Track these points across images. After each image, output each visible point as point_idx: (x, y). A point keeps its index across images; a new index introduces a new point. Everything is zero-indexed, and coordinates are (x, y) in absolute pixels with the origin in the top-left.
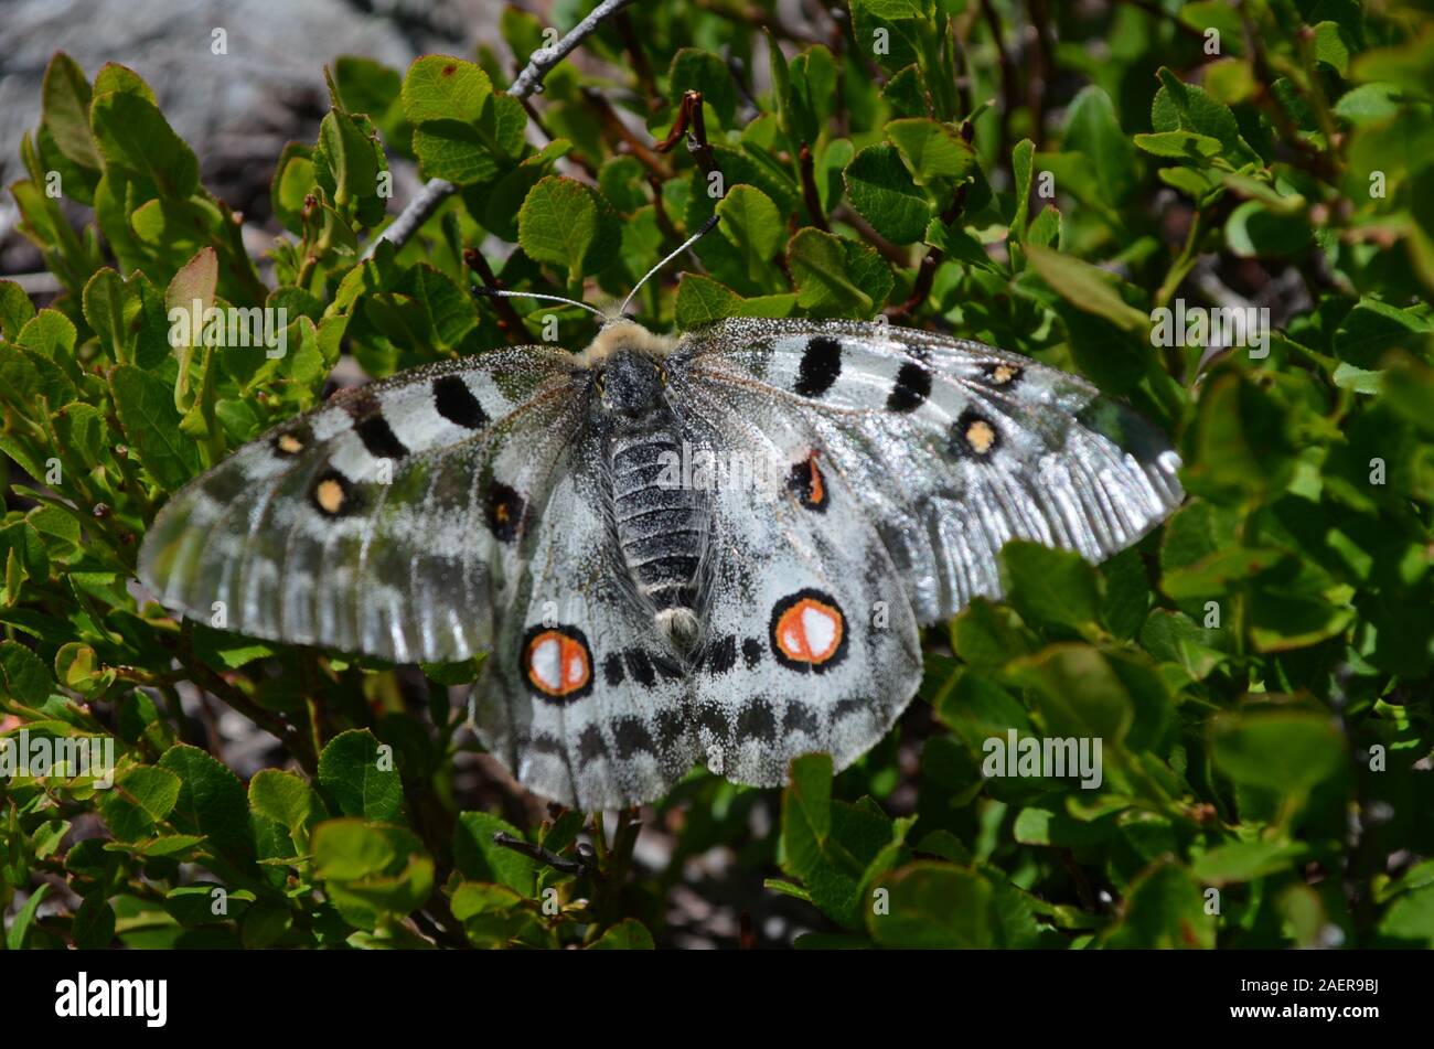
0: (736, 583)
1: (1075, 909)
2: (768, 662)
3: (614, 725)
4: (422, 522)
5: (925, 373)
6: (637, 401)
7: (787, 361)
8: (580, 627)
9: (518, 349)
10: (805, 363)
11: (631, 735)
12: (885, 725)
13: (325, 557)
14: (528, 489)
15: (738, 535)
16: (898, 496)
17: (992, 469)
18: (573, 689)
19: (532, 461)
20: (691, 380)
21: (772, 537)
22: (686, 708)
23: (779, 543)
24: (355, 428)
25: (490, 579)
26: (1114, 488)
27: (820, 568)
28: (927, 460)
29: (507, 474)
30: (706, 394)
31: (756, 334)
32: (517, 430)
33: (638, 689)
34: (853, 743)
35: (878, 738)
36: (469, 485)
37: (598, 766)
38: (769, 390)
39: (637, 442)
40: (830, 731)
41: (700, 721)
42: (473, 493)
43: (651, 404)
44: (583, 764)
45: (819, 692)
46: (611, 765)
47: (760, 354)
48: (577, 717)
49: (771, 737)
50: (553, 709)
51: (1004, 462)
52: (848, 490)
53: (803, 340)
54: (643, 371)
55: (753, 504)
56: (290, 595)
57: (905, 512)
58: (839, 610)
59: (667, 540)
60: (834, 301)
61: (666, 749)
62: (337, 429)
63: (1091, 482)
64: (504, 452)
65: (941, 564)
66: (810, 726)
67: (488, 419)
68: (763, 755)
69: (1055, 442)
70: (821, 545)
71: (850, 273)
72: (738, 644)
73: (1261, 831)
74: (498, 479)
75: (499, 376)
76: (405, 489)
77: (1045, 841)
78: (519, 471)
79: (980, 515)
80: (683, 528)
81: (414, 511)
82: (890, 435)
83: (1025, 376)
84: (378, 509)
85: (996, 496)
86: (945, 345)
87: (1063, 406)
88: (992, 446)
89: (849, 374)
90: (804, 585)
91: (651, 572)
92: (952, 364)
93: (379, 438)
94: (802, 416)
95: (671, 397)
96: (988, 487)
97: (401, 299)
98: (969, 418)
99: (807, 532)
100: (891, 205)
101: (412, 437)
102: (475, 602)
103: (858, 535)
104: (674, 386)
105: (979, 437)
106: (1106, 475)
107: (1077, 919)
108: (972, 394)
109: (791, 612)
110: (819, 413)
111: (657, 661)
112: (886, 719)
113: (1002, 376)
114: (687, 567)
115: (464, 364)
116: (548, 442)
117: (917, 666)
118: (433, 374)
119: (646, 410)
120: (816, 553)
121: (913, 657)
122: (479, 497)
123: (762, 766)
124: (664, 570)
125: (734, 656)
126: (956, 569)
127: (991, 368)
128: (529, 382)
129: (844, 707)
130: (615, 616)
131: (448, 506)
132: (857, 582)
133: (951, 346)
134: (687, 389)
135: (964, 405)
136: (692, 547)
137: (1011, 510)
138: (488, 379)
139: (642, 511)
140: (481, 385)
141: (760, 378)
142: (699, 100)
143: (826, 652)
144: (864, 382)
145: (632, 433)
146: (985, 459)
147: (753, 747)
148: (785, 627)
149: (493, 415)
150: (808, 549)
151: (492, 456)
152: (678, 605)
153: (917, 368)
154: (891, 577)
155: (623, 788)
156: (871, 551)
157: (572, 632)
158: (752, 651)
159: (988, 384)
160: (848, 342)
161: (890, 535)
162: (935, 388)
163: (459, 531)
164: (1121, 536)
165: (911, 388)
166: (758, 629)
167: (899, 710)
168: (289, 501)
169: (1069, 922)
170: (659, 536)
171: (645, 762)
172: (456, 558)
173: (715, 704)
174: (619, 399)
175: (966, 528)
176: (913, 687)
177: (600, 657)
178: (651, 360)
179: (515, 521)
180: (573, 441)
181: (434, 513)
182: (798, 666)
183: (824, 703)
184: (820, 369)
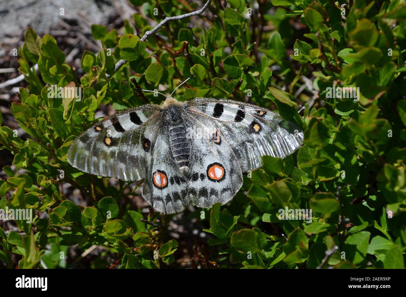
0: (199, 161)
1: (275, 236)
2: (206, 179)
3: (173, 194)
4: (129, 148)
5: (243, 112)
6: (175, 118)
7: (211, 109)
8: (165, 171)
9: (148, 105)
10: (215, 109)
11: (176, 196)
12: (234, 194)
13: (108, 156)
14: (152, 139)
15: (199, 149)
16: (238, 142)
17: (259, 135)
18: (164, 186)
19: (152, 132)
20: (188, 112)
21: (207, 150)
22: (187, 189)
23: (209, 152)
24: (113, 125)
25: (145, 161)
26: (288, 141)
27: (219, 158)
28: (244, 133)
29: (147, 136)
30: (192, 116)
31: (203, 102)
32: (149, 125)
33: (177, 185)
34: (227, 198)
35: (232, 197)
36: (139, 139)
37: (170, 203)
38: (207, 116)
39: (175, 127)
40: (221, 196)
41: (190, 192)
42: (140, 141)
43: (178, 118)
44: (167, 203)
45: (218, 187)
46: (173, 203)
47: (204, 107)
48: (165, 192)
49: (207, 196)
50: (160, 190)
51: (262, 134)
52: (226, 140)
53: (214, 104)
54: (177, 110)
55: (203, 142)
56: (101, 165)
57: (239, 146)
58: (223, 168)
59: (183, 151)
60: (221, 94)
61: (183, 199)
62: (109, 125)
63: (282, 139)
64: (146, 130)
65: (248, 158)
66: (216, 194)
67: (142, 122)
68: (205, 201)
69: (274, 130)
70: (219, 152)
71: (224, 87)
72: (199, 175)
73: (318, 219)
74: (145, 137)
75: (144, 112)
76: (125, 140)
77: (269, 221)
78: (149, 135)
79: (257, 147)
80: (186, 148)
81: (127, 145)
82: (236, 127)
83: (267, 114)
84: (119, 144)
85: (260, 142)
86: (248, 106)
87: (276, 121)
88: (259, 130)
89: (225, 112)
90: (215, 162)
91: (179, 158)
92: (250, 110)
93: (118, 127)
94: (215, 122)
95: (183, 116)
96: (258, 140)
97: (116, 91)
98: (254, 123)
99: (216, 149)
100: (233, 70)
101: (125, 127)
102: (141, 167)
103: (228, 151)
104: (183, 114)
105: (256, 128)
106: (286, 137)
107: (276, 239)
108: (254, 118)
109: (212, 168)
110: (219, 122)
111: (180, 178)
112: (234, 193)
113: (261, 113)
114: (187, 157)
115: (136, 109)
116: (155, 127)
117: (242, 181)
118: (129, 111)
119: (177, 120)
120: (218, 154)
121: (241, 179)
122: (141, 142)
123: (205, 203)
124: (182, 157)
125: (198, 177)
126: (252, 159)
127: (259, 112)
128: (151, 113)
129: (224, 190)
130: (172, 168)
131: (134, 144)
132: (228, 161)
133: (249, 106)
134: (187, 115)
135: (253, 120)
136: (188, 152)
137: (264, 145)
138: (142, 112)
139: (177, 144)
140: (140, 114)
141: (204, 112)
142: (188, 44)
143: (220, 177)
144: (229, 114)
145: (174, 125)
146: (258, 133)
147: (203, 199)
148: (211, 171)
149: (143, 121)
150: (216, 153)
151: (143, 131)
152: (185, 166)
153: (241, 111)
154: (236, 161)
155: (175, 208)
156: (231, 154)
157: (163, 172)
158: (203, 177)
159: (258, 115)
160: (225, 104)
161: (235, 151)
162: (246, 116)
163: (137, 150)
164: (289, 152)
165: (240, 116)
166: (204, 171)
167: (237, 191)
168: (99, 142)
169: (274, 239)
170: (181, 150)
171: (180, 202)
172: (137, 156)
173: (193, 188)
174: (171, 117)
175: (254, 149)
176: (241, 186)
177: (169, 178)
178: (178, 107)
179: (150, 147)
180: (161, 127)
181: (132, 145)
182: (214, 180)
183: (219, 189)
184: (218, 111)
